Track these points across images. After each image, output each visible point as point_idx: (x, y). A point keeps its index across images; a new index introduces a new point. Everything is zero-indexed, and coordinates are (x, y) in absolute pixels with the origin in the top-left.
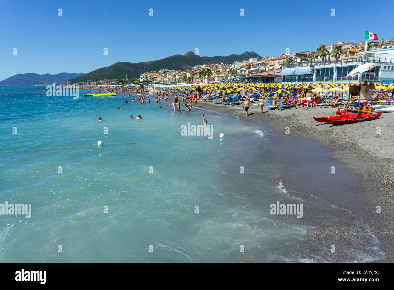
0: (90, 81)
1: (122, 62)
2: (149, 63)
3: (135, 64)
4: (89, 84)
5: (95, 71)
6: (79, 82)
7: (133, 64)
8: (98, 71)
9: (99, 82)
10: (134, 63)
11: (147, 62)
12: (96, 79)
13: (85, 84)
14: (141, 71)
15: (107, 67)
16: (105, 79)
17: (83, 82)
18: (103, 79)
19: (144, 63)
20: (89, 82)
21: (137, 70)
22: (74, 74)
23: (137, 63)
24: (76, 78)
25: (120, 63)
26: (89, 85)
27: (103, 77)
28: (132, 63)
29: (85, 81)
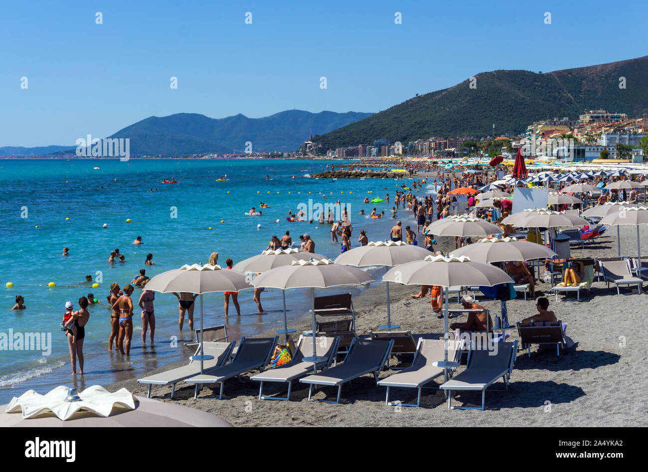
0: (382, 141)
1: (498, 72)
2: (602, 70)
3: (549, 75)
4: (379, 153)
5: (403, 104)
6: (345, 145)
7: (541, 75)
8: (411, 106)
9: (412, 146)
10: (543, 72)
11: (595, 67)
12: (403, 135)
13: (364, 152)
14: (570, 103)
15: (442, 91)
16: (436, 133)
17: (360, 146)
18: (424, 136)
19: (582, 69)
20: (379, 146)
21: (555, 98)
22: (327, 116)
23: (554, 72)
24: (335, 132)
25: (491, 73)
26: (378, 156)
27: (426, 129)
28: (537, 72)
29: (366, 142)
